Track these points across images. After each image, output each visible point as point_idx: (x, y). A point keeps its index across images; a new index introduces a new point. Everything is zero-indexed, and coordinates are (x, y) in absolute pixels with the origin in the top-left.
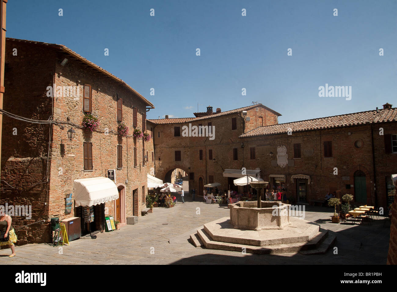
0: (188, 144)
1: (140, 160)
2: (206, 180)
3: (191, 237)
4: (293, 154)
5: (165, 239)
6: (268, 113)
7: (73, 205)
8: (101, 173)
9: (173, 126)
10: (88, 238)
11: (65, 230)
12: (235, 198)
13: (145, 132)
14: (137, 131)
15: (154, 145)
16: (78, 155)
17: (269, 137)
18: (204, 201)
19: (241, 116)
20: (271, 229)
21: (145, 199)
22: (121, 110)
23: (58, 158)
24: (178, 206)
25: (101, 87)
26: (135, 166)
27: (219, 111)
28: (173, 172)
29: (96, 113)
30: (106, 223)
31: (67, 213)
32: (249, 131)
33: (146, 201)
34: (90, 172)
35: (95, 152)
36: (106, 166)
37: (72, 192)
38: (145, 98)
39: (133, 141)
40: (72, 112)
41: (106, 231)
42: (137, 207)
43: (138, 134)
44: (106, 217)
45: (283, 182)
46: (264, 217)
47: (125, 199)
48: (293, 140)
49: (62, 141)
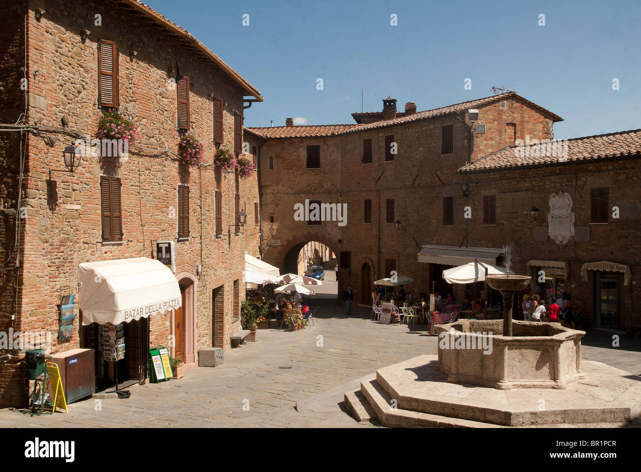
0: (339, 186)
1: (228, 220)
2: (379, 271)
3: (346, 397)
4: (589, 212)
5: (286, 402)
6: (529, 113)
7: (77, 320)
8: (142, 248)
9: (305, 144)
10: (112, 395)
11: (60, 378)
12: (445, 311)
13: (240, 157)
14: (222, 152)
15: (261, 187)
16: (89, 205)
17: (531, 173)
18: (374, 317)
19: (464, 122)
20: (534, 386)
21: (240, 309)
22: (187, 104)
23: (41, 212)
24: (314, 328)
25: (139, 49)
26: (217, 234)
27: (411, 109)
28: (302, 251)
29: (128, 109)
30: (151, 362)
31: (62, 339)
32: (483, 158)
33: (242, 315)
34: (115, 247)
35: (127, 201)
36: (152, 233)
37: (75, 292)
38: (240, 76)
39: (214, 176)
40: (73, 106)
41: (151, 382)
42: (222, 329)
43: (225, 160)
44: (152, 350)
45: (562, 278)
46: (520, 357)
47: (196, 310)
48: (589, 178)
49: (50, 173)
